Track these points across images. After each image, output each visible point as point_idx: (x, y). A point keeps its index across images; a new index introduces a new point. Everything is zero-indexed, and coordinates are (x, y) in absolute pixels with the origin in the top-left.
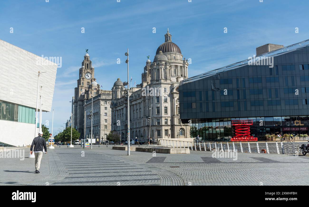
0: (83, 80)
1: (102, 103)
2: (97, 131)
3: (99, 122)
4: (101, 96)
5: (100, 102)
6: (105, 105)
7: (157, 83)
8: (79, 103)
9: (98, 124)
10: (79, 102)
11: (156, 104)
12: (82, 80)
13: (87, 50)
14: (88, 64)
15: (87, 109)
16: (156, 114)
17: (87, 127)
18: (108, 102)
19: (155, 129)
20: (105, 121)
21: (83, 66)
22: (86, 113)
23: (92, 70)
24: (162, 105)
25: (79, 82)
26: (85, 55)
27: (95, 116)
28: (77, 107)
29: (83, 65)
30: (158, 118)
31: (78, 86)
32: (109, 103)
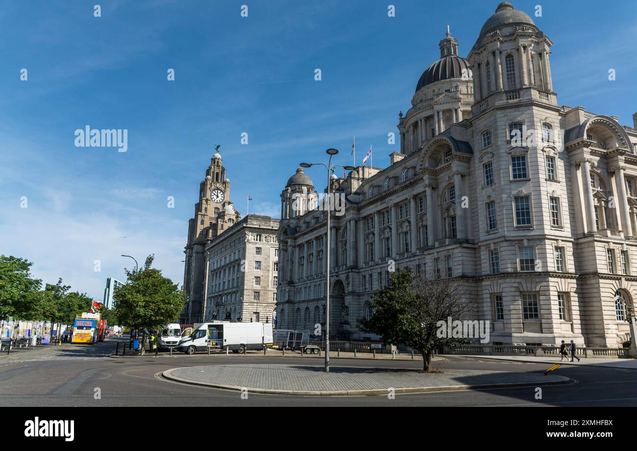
0: (207, 203)
1: (250, 237)
2: (234, 304)
3: (240, 284)
4: (249, 220)
5: (245, 234)
6: (256, 243)
7: (511, 101)
8: (196, 248)
9: (237, 287)
10: (195, 246)
11: (513, 186)
12: (205, 203)
13: (218, 147)
14: (217, 174)
15: (212, 256)
16: (515, 225)
17: (210, 296)
18: (263, 236)
19: (513, 289)
20: (254, 280)
21: (209, 177)
22: (210, 265)
23: (225, 186)
24: (542, 188)
25: (198, 207)
26: (214, 156)
27: (232, 270)
28: (191, 256)
29: (208, 173)
30: (525, 243)
31: (196, 215)
32: (266, 237)
